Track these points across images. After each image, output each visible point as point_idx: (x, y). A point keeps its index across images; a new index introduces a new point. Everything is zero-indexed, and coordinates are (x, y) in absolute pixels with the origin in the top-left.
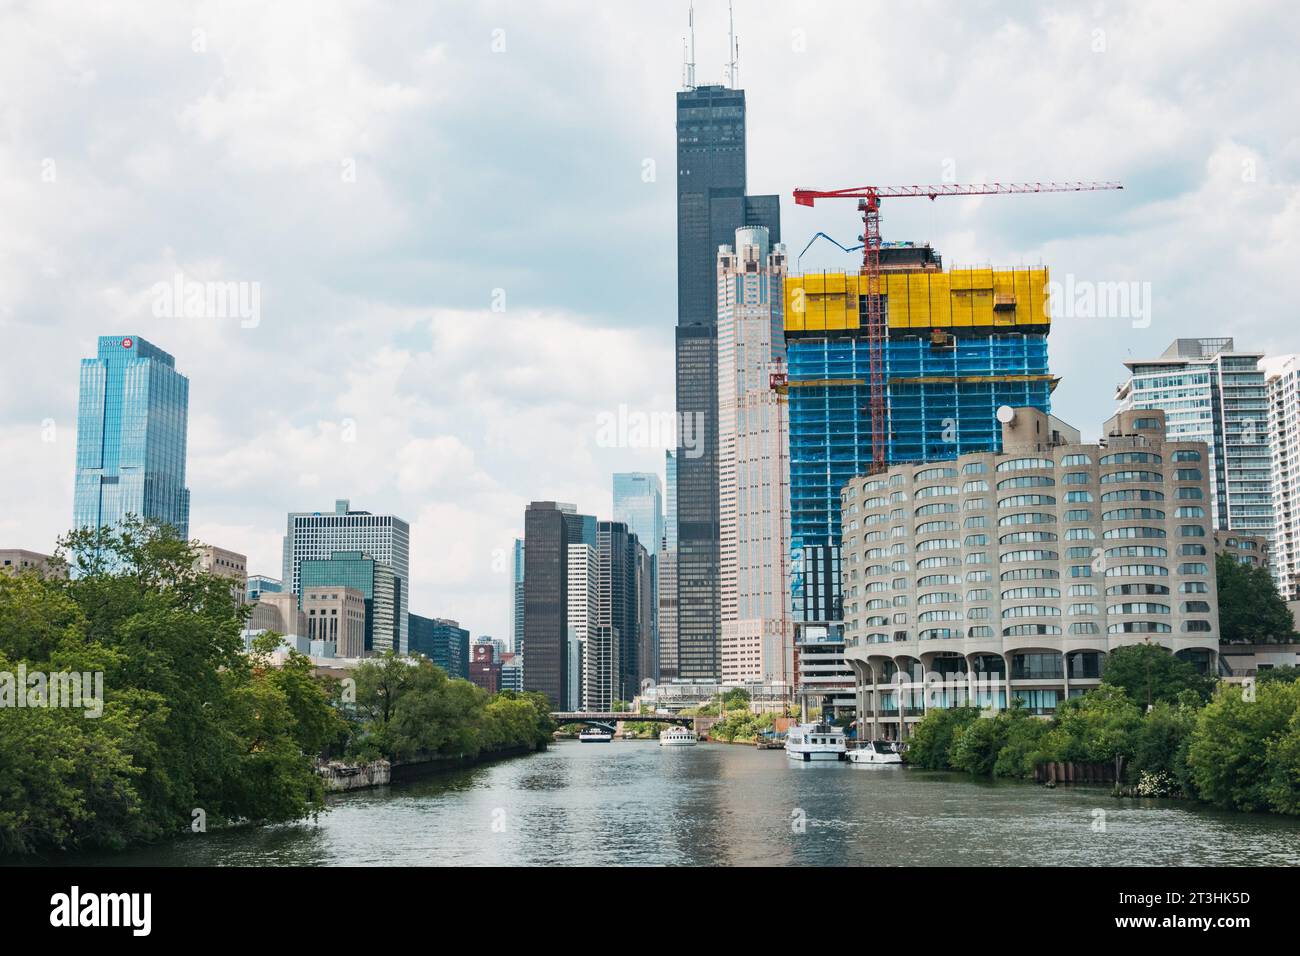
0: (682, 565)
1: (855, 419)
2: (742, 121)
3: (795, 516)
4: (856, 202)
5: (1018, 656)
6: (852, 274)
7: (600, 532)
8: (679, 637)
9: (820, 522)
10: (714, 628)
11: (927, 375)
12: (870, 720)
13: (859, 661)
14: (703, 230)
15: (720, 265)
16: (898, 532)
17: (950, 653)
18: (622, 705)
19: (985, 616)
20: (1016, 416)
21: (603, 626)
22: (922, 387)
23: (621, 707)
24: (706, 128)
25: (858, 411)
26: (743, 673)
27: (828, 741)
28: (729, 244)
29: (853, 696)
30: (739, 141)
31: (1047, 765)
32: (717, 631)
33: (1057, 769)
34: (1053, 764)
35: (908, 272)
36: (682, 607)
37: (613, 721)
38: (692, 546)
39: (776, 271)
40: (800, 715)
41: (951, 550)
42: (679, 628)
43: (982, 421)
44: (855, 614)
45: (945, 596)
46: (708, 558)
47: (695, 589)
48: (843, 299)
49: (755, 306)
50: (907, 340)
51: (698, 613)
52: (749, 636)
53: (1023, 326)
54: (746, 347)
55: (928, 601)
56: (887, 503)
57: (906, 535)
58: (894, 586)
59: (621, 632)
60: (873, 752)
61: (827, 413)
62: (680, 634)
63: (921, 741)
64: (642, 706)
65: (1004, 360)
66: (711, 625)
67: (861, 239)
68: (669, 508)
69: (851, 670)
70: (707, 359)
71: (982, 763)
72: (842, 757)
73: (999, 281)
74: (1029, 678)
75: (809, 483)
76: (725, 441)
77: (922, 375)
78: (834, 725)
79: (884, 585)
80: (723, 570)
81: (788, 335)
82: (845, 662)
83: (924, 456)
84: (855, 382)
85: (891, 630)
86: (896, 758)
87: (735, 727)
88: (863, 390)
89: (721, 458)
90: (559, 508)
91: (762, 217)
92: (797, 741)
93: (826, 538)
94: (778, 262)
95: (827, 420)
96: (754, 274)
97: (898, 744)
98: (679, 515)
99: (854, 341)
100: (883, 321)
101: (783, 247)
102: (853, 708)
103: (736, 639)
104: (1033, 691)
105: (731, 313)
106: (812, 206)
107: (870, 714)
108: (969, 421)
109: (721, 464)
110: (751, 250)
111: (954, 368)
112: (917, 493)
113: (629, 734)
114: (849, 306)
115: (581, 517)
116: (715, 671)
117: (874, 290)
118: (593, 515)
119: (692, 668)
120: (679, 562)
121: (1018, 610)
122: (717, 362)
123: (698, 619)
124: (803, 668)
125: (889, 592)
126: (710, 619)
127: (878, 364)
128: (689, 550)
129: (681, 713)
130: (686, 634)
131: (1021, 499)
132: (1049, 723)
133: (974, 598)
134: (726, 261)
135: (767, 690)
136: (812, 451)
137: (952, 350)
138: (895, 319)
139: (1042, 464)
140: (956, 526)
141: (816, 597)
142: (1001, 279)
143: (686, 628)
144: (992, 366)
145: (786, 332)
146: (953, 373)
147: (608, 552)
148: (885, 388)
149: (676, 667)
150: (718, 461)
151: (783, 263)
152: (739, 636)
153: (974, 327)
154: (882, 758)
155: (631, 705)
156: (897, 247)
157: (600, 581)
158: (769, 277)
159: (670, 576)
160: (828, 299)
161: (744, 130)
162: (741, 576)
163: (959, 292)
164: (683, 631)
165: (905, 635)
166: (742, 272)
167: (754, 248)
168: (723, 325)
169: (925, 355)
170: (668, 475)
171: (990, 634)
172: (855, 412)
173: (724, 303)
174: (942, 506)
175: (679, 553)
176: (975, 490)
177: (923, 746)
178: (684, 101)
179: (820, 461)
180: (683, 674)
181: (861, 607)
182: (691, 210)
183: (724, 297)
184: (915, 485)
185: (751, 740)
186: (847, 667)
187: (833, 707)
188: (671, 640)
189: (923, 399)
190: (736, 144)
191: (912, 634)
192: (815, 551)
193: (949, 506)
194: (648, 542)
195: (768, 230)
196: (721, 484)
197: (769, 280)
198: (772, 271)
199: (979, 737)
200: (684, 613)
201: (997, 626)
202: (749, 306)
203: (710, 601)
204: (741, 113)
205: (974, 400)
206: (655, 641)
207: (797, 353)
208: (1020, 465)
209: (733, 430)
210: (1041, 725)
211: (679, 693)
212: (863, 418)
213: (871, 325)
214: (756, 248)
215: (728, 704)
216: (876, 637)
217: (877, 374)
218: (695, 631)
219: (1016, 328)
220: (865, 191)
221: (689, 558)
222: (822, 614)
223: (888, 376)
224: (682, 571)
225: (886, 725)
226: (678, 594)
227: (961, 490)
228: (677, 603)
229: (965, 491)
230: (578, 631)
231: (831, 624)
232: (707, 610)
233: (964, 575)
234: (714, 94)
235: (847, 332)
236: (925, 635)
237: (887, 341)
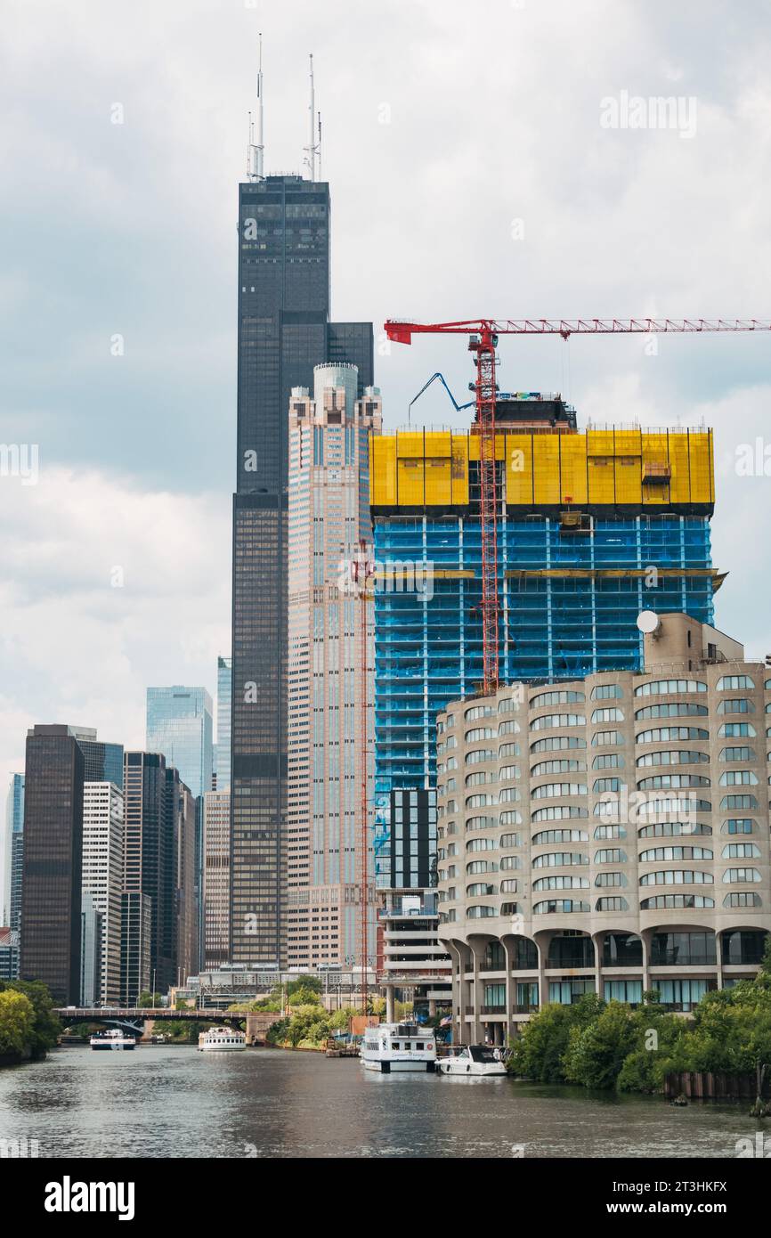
0: (237, 812)
1: (462, 623)
2: (324, 223)
3: (381, 750)
4: (465, 339)
5: (658, 935)
6: (460, 432)
7: (127, 767)
8: (231, 909)
9: (414, 758)
10: (279, 896)
11: (554, 566)
12: (469, 1018)
13: (456, 942)
14: (272, 366)
15: (293, 414)
16: (508, 773)
17: (573, 932)
18: (153, 998)
19: (617, 883)
20: (661, 625)
21: (130, 892)
22: (549, 582)
23: (150, 1002)
24: (277, 232)
25: (465, 612)
26: (316, 956)
27: (414, 1045)
28: (304, 386)
29: (448, 987)
30: (320, 250)
31: (680, 1076)
32: (283, 900)
33: (693, 1081)
34: (687, 1076)
35: (532, 432)
36: (236, 868)
37: (140, 1020)
38: (250, 787)
39: (367, 422)
40: (385, 1011)
41: (575, 797)
42: (232, 896)
43: (623, 629)
44: (453, 879)
45: (567, 857)
46: (271, 803)
47: (254, 843)
48: (448, 465)
49: (339, 468)
50: (530, 520)
51: (258, 876)
52: (325, 906)
53: (678, 504)
54: (325, 523)
55: (546, 864)
56: (495, 735)
57: (518, 777)
58: (502, 844)
59: (154, 901)
60: (470, 1061)
61: (425, 615)
62: (232, 904)
63: (529, 1046)
64: (179, 999)
65: (653, 548)
66: (274, 892)
67: (472, 388)
68: (221, 733)
69: (446, 952)
70: (275, 537)
71: (603, 1073)
72: (432, 1067)
73: (649, 446)
74: (673, 963)
75: (400, 706)
76: (296, 647)
77: (549, 566)
78: (423, 1026)
79: (490, 843)
80: (290, 818)
81: (375, 511)
82: (439, 942)
83: (551, 673)
84: (462, 574)
85: (498, 901)
86: (499, 1067)
87: (301, 1028)
88: (473, 585)
89: (291, 669)
90: (73, 733)
91: (347, 351)
92: (374, 1046)
93: (421, 779)
94: (370, 412)
95: (425, 624)
96: (338, 426)
97: (502, 1050)
98: (233, 745)
99: (461, 521)
100: (499, 494)
101: (377, 392)
102: (449, 1003)
103: (306, 911)
104: (677, 981)
105: (306, 478)
106: (409, 343)
107: (469, 1011)
108: (608, 628)
109: (291, 678)
110: (334, 395)
111: (590, 558)
112: (533, 722)
113: (161, 1037)
114: (455, 475)
115: (103, 746)
116: (279, 953)
117: (488, 453)
118: (119, 742)
119: (247, 949)
120: (232, 807)
121: (660, 876)
122: (287, 542)
123: (257, 884)
124: (389, 950)
125: (496, 852)
126: (273, 884)
127: (491, 551)
128: (247, 791)
129: (231, 1008)
130: (240, 904)
131: (665, 734)
132: (689, 1022)
133: (604, 860)
134: (301, 409)
135: (346, 979)
136: (405, 665)
137: (588, 535)
138: (514, 494)
139: (692, 687)
140: (582, 766)
141: (407, 856)
142: (652, 443)
143: (240, 896)
144: (639, 556)
145: (372, 508)
146: (589, 565)
147: (139, 793)
148: (500, 583)
149: (226, 947)
150: (286, 673)
151: (376, 413)
152: (311, 906)
153: (616, 505)
154: (480, 1068)
155: (165, 998)
156: (519, 399)
157: (126, 831)
158: (357, 430)
159: (221, 826)
160: (428, 465)
161: (327, 236)
162: (316, 827)
163: (599, 460)
164: (236, 900)
165: (515, 907)
166: (322, 423)
167: (337, 392)
168: (296, 493)
169: (553, 541)
170: (219, 690)
171: (624, 906)
172: (462, 614)
173: (297, 464)
174: (564, 741)
175: (233, 796)
176: (607, 719)
177: (533, 1053)
178: (250, 197)
179: (415, 677)
180: (235, 957)
181: (460, 871)
182: (256, 340)
183: (297, 456)
184: (531, 712)
185: (321, 1045)
186: (441, 949)
187: (428, 1002)
188: (220, 912)
189: (549, 598)
190: (316, 254)
191: (524, 905)
192: (406, 795)
193: (575, 741)
194: (192, 779)
195: (356, 369)
196: (291, 704)
197: (356, 434)
198: (361, 422)
199: (599, 1040)
200: (238, 876)
201: (633, 896)
202: (330, 467)
203: (273, 859)
204: (324, 213)
205: (615, 600)
206: (200, 912)
207: (387, 535)
208: (664, 688)
209: (307, 632)
210: (679, 1024)
211: (229, 982)
212: (472, 621)
213: (483, 500)
214: (341, 392)
215: (293, 998)
216: (478, 909)
217: (491, 565)
218: (252, 900)
219: (671, 508)
220: (478, 326)
221: (246, 802)
222: (414, 879)
223: (505, 567)
224: (237, 820)
225: (491, 1025)
226: (231, 851)
227: (587, 720)
228: (229, 861)
229: (594, 721)
230: (96, 898)
231: (426, 893)
232: (269, 872)
233: (591, 830)
234: (289, 187)
235: (452, 509)
236: (541, 909)
237: (504, 521)
